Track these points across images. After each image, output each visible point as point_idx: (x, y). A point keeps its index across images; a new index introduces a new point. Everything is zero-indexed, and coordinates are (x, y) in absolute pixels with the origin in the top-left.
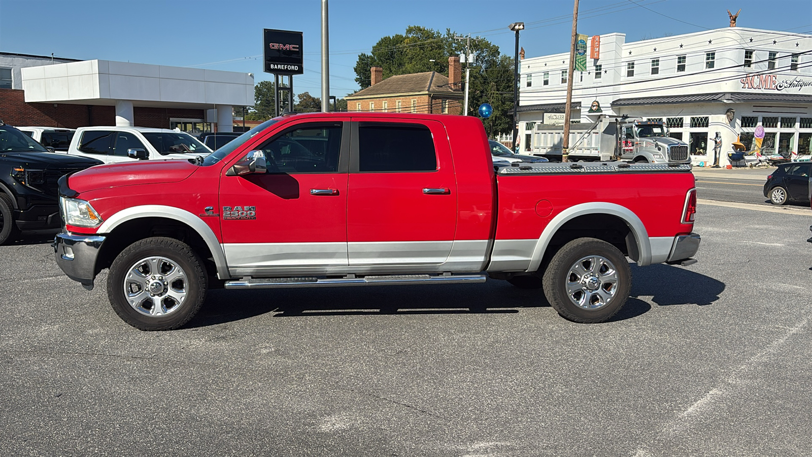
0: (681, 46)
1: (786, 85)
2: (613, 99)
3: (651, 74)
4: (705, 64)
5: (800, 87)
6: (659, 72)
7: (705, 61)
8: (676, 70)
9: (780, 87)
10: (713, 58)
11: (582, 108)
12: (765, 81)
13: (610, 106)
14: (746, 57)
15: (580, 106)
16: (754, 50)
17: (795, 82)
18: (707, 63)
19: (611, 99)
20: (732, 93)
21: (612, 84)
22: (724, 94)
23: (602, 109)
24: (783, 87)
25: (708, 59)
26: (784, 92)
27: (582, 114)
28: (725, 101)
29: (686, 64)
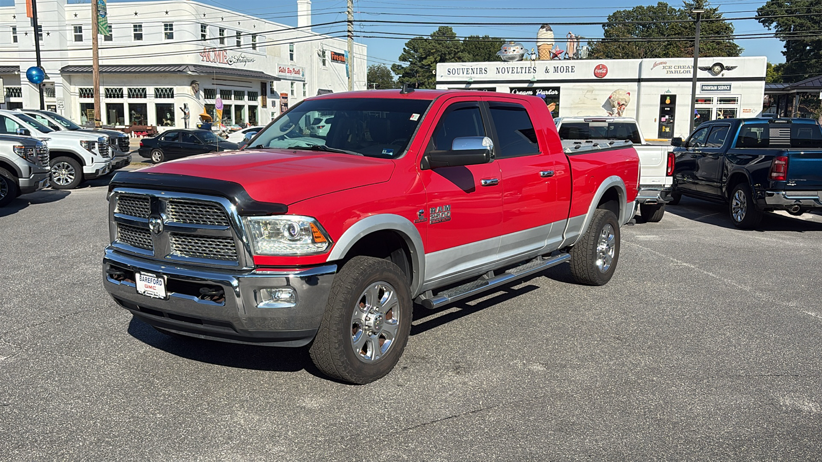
0: (136, 14)
1: (234, 60)
2: (62, 65)
3: (103, 40)
4: (164, 35)
5: (244, 63)
6: (113, 40)
7: (164, 32)
8: (133, 38)
9: (231, 62)
10: (171, 29)
11: (21, 73)
12: (219, 55)
13: (59, 72)
14: (202, 31)
15: (19, 71)
16: (208, 25)
17: (241, 58)
18: (166, 34)
19: (60, 65)
20: (195, 66)
21: (59, 49)
22: (187, 66)
23: (49, 75)
24: (232, 62)
25: (166, 29)
26: (233, 67)
27: (22, 80)
28: (190, 73)
29: (143, 32)
